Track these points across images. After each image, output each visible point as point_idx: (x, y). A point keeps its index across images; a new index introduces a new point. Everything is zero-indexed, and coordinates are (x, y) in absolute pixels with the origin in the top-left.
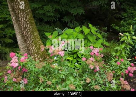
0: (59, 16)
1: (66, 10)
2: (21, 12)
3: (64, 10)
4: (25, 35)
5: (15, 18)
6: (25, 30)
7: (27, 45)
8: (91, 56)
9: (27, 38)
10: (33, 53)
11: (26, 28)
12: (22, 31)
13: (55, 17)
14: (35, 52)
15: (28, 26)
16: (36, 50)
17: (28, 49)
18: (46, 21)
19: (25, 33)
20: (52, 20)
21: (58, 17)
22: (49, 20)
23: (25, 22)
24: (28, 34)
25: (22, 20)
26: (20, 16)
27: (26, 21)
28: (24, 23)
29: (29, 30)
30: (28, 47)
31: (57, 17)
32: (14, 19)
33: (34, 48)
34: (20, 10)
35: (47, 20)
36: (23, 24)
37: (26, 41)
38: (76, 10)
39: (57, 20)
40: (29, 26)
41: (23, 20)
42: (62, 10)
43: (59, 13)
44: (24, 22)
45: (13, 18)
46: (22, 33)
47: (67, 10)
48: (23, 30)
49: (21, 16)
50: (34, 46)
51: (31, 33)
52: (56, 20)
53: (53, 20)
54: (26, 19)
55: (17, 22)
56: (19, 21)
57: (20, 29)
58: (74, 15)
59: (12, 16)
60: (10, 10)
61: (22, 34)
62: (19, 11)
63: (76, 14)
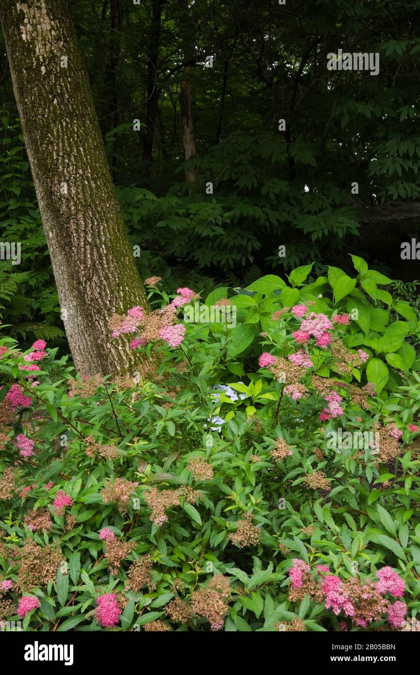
0: (257, 245)
1: (283, 220)
2: (78, 211)
3: (275, 223)
4: (92, 300)
5: (57, 235)
6: (90, 279)
7: (96, 339)
8: (299, 348)
9: (99, 312)
10: (119, 368)
11: (96, 271)
12: (80, 283)
13: (240, 249)
14: (127, 366)
15: (101, 264)
16: (130, 360)
17: (100, 356)
18: (206, 266)
19: (92, 291)
20: (228, 261)
21: (253, 248)
22: (219, 262)
23: (92, 249)
24: (103, 294)
25: (82, 240)
26: (73, 227)
27: (96, 245)
28: (88, 252)
29: (107, 278)
30: (99, 347)
31: (250, 249)
32: (53, 238)
33: (125, 351)
34: (75, 205)
35: (211, 263)
36: (85, 256)
37: (93, 324)
38: (325, 222)
39: (248, 260)
40: (107, 263)
41: (86, 240)
42: (268, 220)
43: (255, 235)
44: (88, 247)
45: (51, 234)
46: (80, 292)
47: (288, 224)
48: (83, 279)
49: (77, 225)
50: (124, 343)
51: (112, 292)
52: (244, 263)
53: (231, 263)
54: (97, 235)
55: (62, 248)
56: (70, 244)
57: (73, 276)
58: (314, 237)
59: (47, 226)
60: (41, 204)
61: (81, 296)
62: (70, 209)
63: (323, 234)
